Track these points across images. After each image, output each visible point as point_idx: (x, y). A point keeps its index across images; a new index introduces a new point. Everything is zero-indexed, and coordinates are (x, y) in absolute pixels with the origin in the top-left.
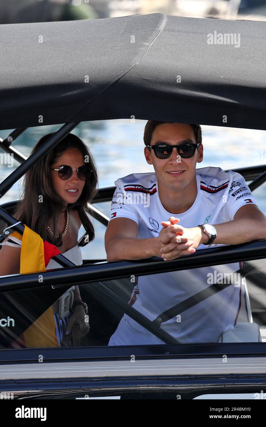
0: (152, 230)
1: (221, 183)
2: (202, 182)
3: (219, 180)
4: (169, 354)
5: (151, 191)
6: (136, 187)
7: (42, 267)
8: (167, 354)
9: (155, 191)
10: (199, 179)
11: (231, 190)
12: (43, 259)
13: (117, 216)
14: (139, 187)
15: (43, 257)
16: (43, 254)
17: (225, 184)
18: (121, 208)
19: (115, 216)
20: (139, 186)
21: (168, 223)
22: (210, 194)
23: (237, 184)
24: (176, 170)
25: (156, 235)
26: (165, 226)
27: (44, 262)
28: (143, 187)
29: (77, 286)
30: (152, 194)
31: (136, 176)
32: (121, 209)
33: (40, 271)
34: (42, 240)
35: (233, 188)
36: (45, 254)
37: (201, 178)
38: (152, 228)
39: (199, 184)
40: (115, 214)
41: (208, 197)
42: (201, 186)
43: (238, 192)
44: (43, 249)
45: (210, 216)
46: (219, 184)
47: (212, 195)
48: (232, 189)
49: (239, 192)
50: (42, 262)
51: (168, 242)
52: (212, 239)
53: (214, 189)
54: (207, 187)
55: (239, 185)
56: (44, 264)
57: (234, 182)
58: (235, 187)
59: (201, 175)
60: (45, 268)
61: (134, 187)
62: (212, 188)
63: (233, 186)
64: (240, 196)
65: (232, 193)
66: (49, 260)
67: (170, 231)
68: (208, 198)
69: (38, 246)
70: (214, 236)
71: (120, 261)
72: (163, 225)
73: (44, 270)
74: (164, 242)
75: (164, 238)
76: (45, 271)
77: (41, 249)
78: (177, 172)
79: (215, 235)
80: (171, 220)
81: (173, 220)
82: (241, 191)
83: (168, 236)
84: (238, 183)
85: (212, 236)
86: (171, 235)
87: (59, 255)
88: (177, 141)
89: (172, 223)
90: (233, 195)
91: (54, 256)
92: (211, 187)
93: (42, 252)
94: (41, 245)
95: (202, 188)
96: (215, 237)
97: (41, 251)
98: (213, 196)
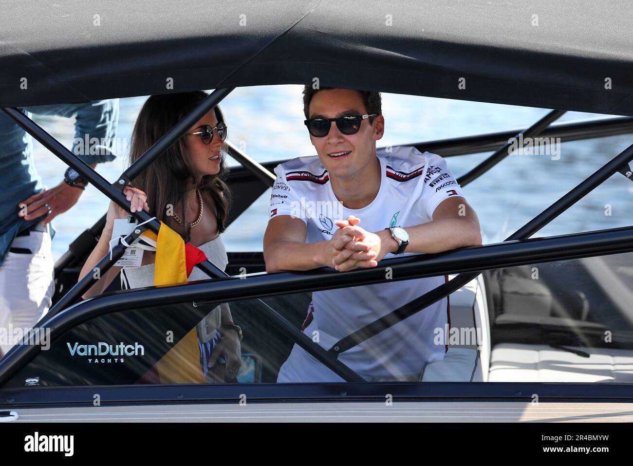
0: (323, 232)
1: (414, 169)
2: (388, 167)
3: (412, 164)
4: (347, 395)
5: (322, 179)
6: (302, 175)
7: (182, 278)
8: (344, 395)
9: (326, 179)
10: (384, 163)
11: (428, 178)
12: (184, 267)
13: (279, 213)
14: (306, 175)
15: (185, 264)
16: (185, 260)
17: (419, 171)
18: (283, 202)
19: (276, 214)
20: (306, 172)
21: (346, 223)
22: (399, 183)
23: (436, 170)
24: (337, 151)
25: (329, 237)
26: (341, 226)
27: (186, 271)
28: (311, 174)
29: (227, 305)
30: (323, 182)
31: (303, 160)
32: (283, 204)
33: (181, 283)
34: (183, 241)
35: (431, 176)
36: (186, 261)
37: (387, 161)
38: (323, 228)
39: (384, 170)
40: (275, 211)
41: (396, 186)
42: (387, 172)
43: (437, 181)
44: (184, 254)
45: (398, 213)
46: (411, 169)
47: (401, 184)
48: (430, 178)
49: (439, 181)
50: (183, 271)
51: (343, 248)
52: (403, 246)
53: (404, 176)
54: (394, 173)
55: (439, 171)
56: (186, 273)
57: (432, 167)
58: (433, 174)
59: (387, 157)
60: (186, 278)
61: (299, 175)
62: (402, 175)
63: (430, 172)
64: (441, 186)
65: (429, 182)
66: (192, 268)
67: (345, 233)
68: (397, 188)
69: (178, 249)
70: (405, 242)
71: (281, 272)
72: (338, 225)
73: (185, 281)
74: (337, 248)
75: (338, 243)
76: (187, 283)
77: (182, 254)
78: (340, 154)
79: (407, 241)
80: (349, 219)
81: (353, 219)
82: (441, 179)
83: (342, 239)
84: (437, 168)
85: (403, 242)
86: (346, 238)
87: (206, 261)
88: (336, 113)
89: (351, 224)
90: (431, 185)
91: (198, 263)
92: (400, 174)
93: (182, 258)
94: (181, 249)
95: (389, 175)
96: (407, 244)
97: (181, 256)
98: (402, 186)
